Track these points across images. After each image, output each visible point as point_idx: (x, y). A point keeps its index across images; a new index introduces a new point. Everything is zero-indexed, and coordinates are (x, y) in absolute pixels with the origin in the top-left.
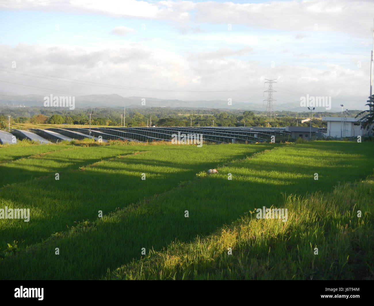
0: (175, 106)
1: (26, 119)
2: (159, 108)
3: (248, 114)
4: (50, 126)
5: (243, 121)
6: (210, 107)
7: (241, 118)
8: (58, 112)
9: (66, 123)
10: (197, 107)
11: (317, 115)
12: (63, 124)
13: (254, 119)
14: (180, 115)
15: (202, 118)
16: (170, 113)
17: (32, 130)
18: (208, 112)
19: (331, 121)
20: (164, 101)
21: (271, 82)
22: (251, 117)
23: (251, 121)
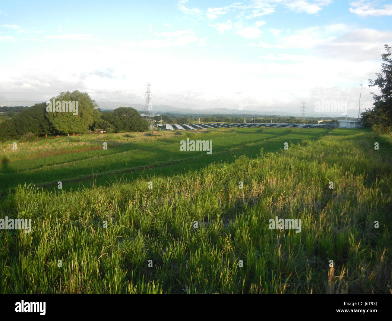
7: (289, 120)
11: (325, 119)
19: (341, 122)
21: (304, 103)
22: (294, 120)
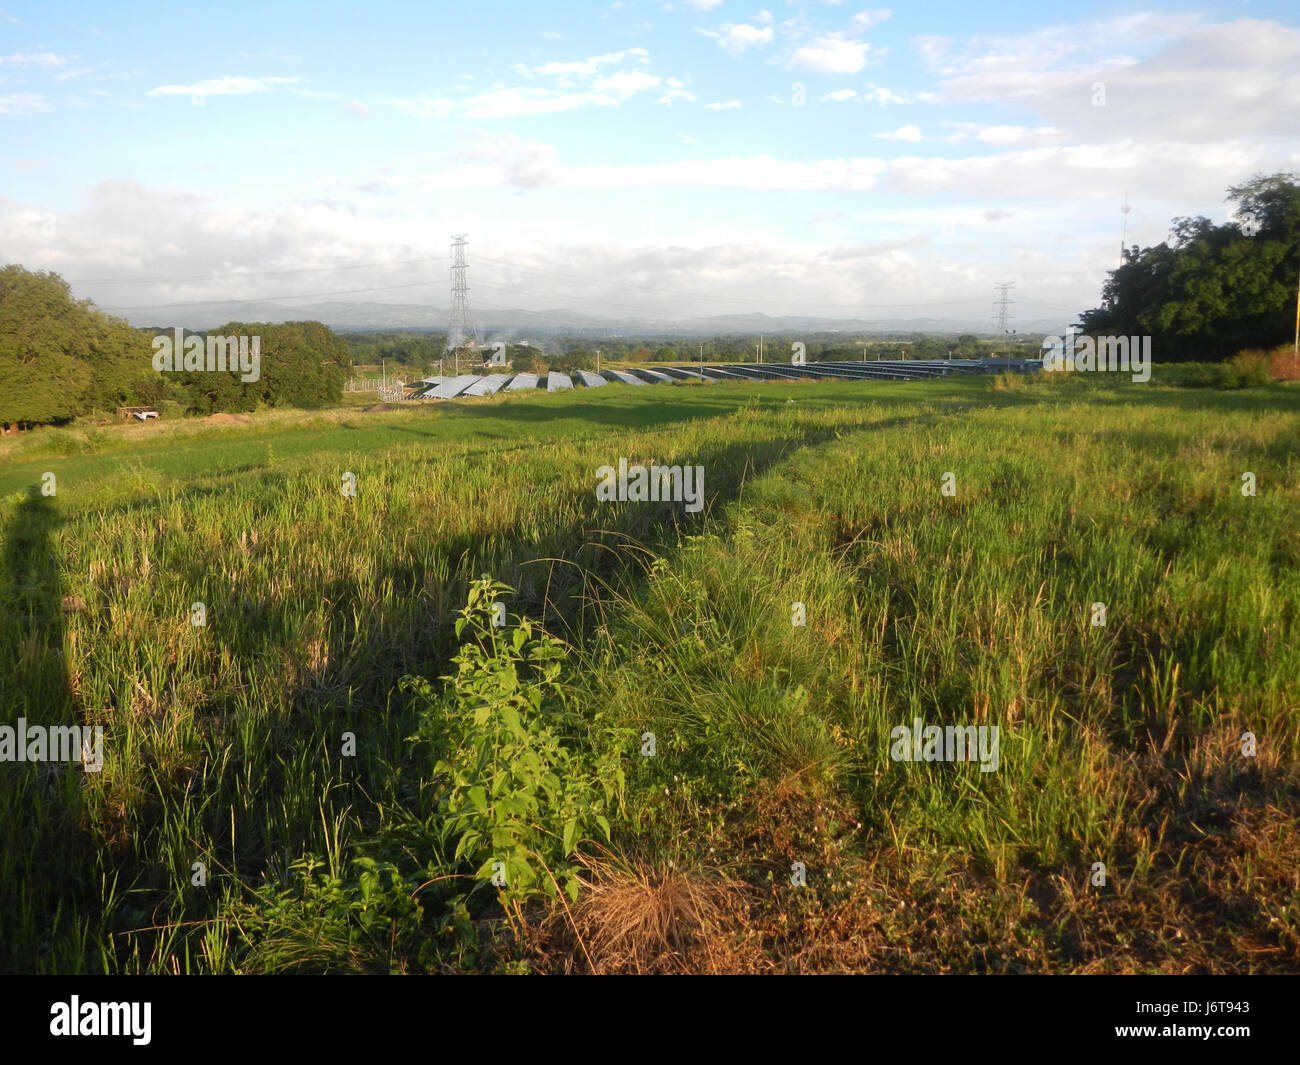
0: (852, 330)
1: (623, 356)
2: (827, 333)
3: (967, 339)
4: (656, 364)
5: (958, 351)
6: (909, 330)
7: (953, 347)
8: (670, 344)
9: (680, 360)
10: (886, 329)
12: (676, 360)
13: (976, 347)
14: (859, 343)
15: (892, 348)
16: (844, 340)
17: (630, 371)
18: (906, 338)
20: (834, 323)
21: (1004, 287)
23: (972, 351)
